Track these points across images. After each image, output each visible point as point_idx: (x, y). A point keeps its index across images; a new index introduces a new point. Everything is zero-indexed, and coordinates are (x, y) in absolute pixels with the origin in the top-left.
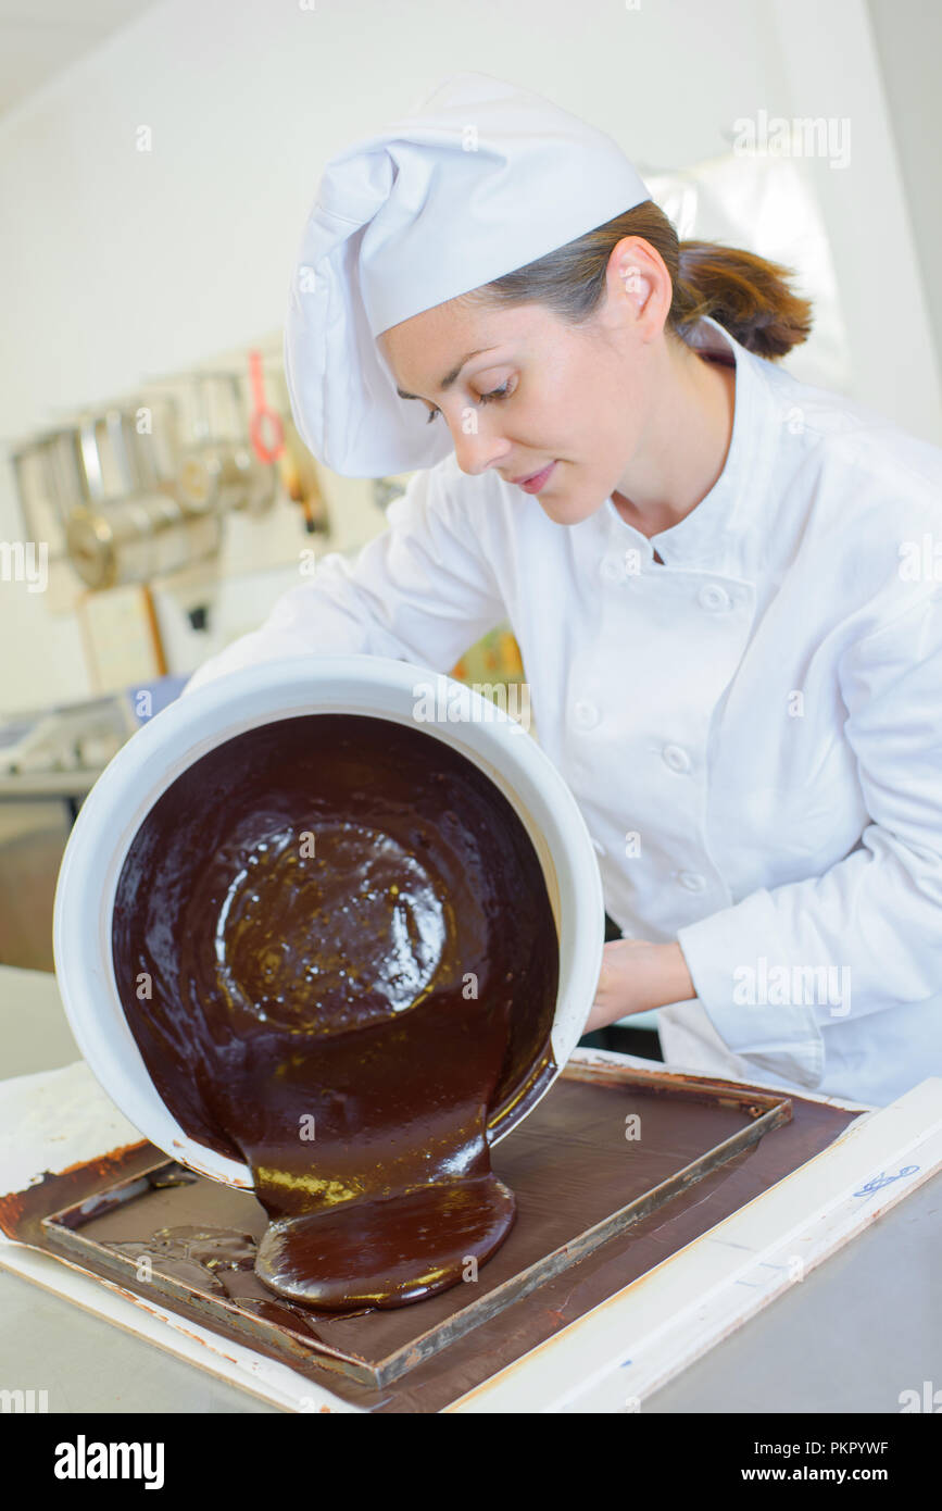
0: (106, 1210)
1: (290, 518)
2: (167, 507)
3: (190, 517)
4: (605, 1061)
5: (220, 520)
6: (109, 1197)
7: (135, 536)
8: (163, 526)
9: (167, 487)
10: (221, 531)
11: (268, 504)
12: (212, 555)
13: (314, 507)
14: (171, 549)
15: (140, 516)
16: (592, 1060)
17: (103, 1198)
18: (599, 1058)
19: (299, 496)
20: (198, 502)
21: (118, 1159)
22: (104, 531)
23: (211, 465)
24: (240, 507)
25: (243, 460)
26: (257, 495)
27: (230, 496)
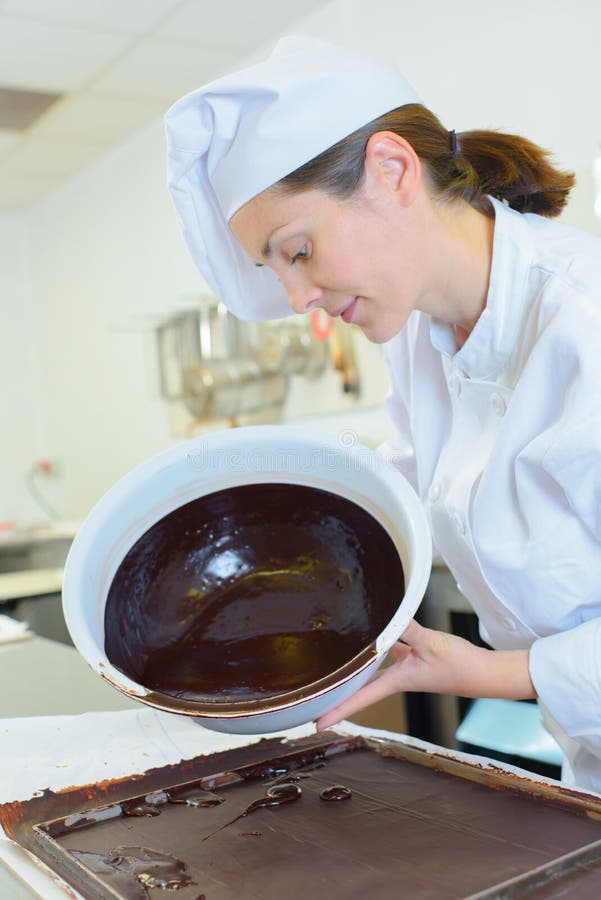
0: (84, 826)
1: (333, 380)
2: (253, 368)
3: (268, 375)
4: (496, 768)
5: (287, 378)
6: (89, 816)
7: (229, 384)
8: (248, 380)
9: (254, 355)
10: (287, 387)
11: (320, 371)
12: (280, 403)
13: (351, 374)
14: (251, 396)
15: (234, 371)
16: (485, 766)
17: (83, 816)
18: (490, 765)
19: (341, 367)
20: (272, 365)
21: (104, 788)
22: (208, 379)
23: (284, 340)
24: (301, 371)
25: (306, 339)
26: (313, 364)
27: (295, 363)
